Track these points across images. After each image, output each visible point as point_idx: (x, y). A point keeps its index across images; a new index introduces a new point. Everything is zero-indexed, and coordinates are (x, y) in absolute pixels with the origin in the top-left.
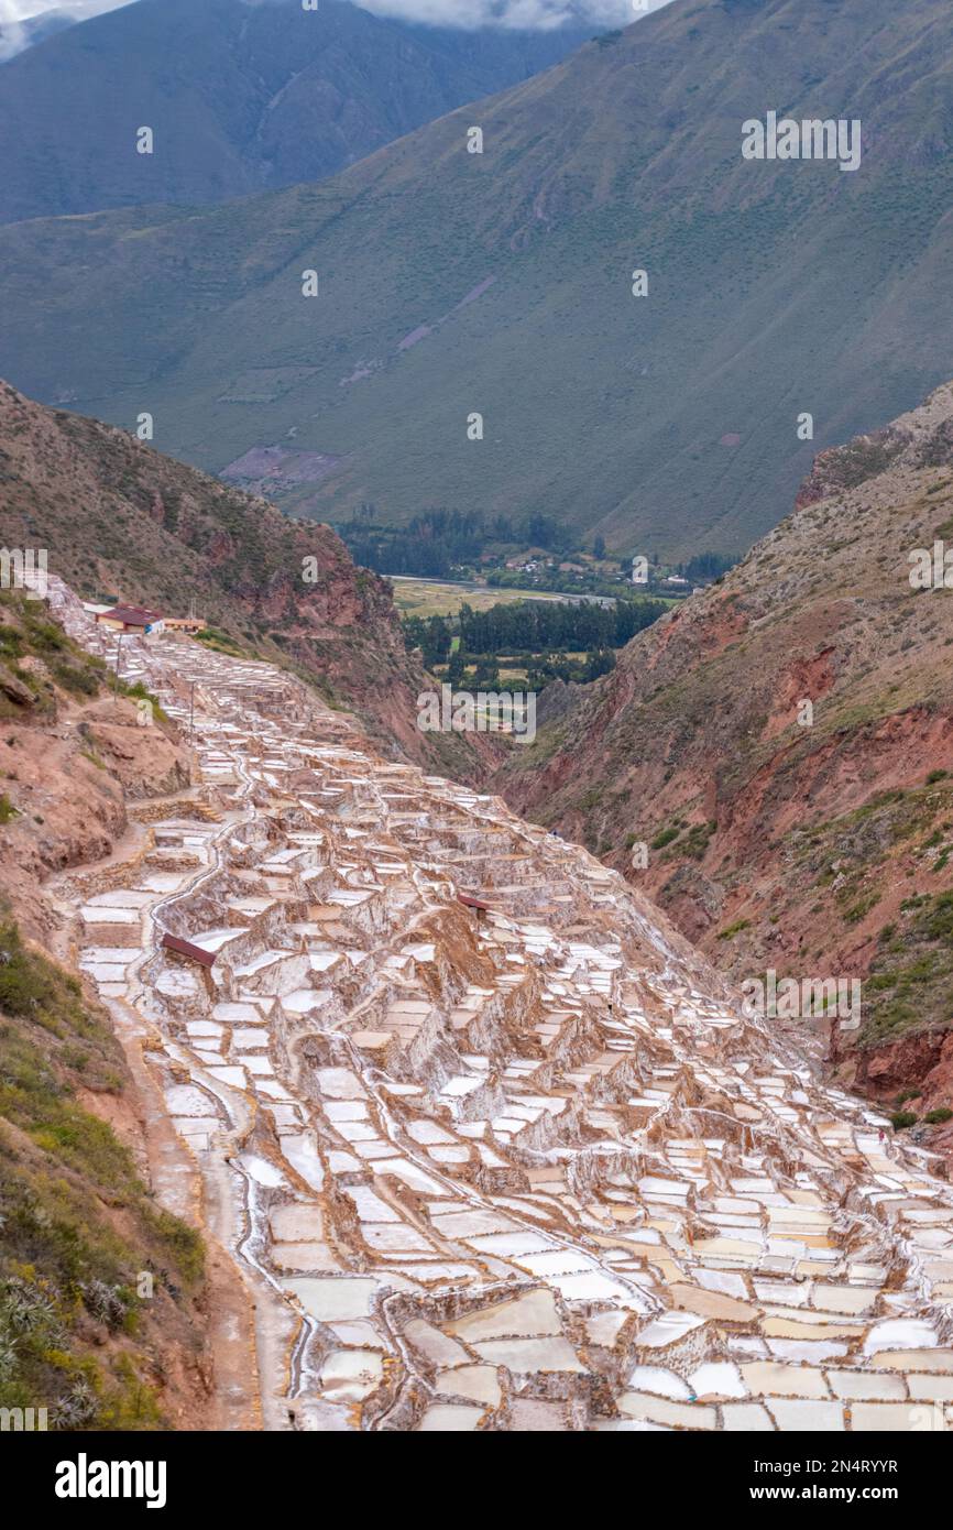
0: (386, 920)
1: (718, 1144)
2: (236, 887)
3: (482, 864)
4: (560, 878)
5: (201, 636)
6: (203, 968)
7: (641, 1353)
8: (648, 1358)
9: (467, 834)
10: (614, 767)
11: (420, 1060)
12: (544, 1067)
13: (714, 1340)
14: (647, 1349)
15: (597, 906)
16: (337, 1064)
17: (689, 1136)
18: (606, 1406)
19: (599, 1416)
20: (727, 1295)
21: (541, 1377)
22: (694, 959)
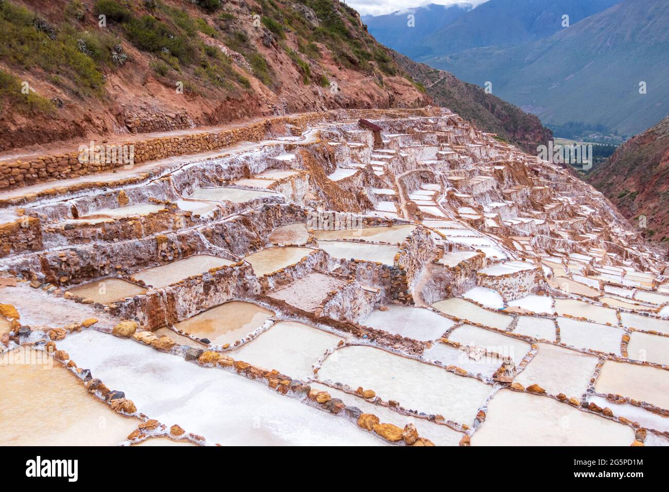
0: (487, 155)
1: (614, 255)
2: (419, 126)
3: (556, 185)
4: (581, 191)
5: (496, 138)
6: (374, 132)
7: (480, 278)
8: (484, 282)
9: (553, 176)
10: (609, 176)
11: (479, 192)
12: (543, 214)
13: (541, 281)
14: (485, 276)
15: (592, 200)
16: (436, 183)
17: (601, 248)
18: (401, 294)
19: (396, 301)
20: (585, 285)
21: (353, 263)
22: (624, 221)
